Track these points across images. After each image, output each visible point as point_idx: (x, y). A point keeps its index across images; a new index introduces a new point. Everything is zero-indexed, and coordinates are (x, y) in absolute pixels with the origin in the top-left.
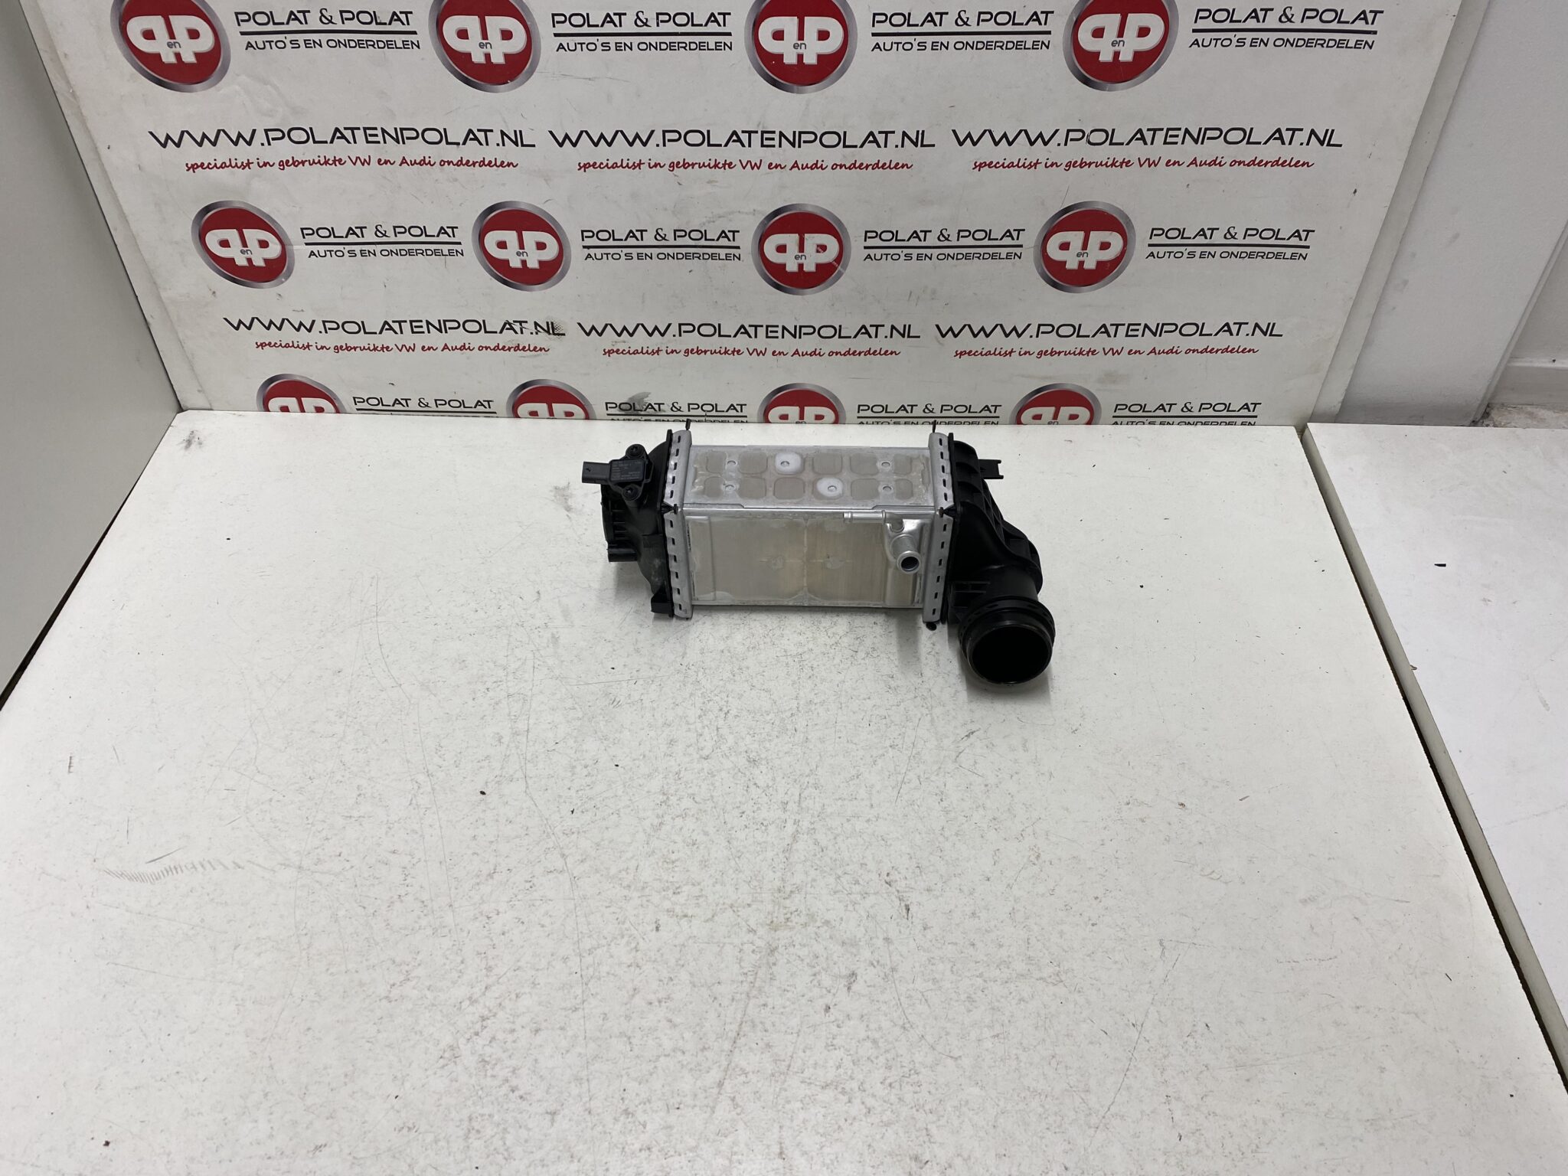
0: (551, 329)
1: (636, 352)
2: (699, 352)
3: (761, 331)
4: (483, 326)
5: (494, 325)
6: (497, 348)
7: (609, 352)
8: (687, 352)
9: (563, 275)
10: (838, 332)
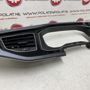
0: (18, 14)
1: (32, 17)
2: (41, 17)
3: (49, 12)
4: (6, 15)
5: (8, 14)
6: (9, 19)
7: (27, 18)
8: (39, 17)
9: (21, 4)
10: (59, 12)
